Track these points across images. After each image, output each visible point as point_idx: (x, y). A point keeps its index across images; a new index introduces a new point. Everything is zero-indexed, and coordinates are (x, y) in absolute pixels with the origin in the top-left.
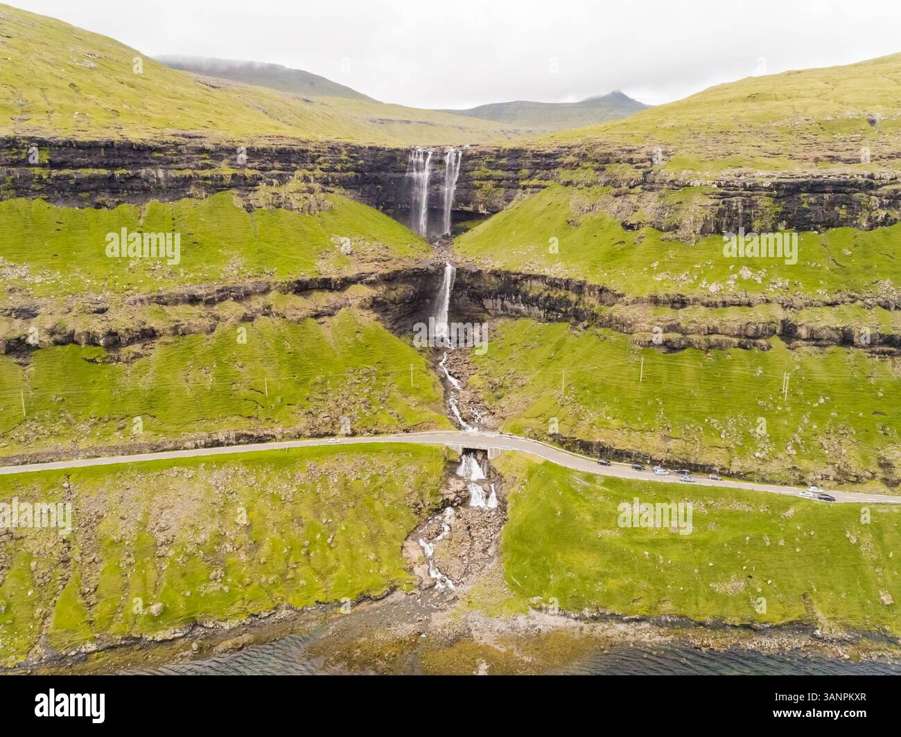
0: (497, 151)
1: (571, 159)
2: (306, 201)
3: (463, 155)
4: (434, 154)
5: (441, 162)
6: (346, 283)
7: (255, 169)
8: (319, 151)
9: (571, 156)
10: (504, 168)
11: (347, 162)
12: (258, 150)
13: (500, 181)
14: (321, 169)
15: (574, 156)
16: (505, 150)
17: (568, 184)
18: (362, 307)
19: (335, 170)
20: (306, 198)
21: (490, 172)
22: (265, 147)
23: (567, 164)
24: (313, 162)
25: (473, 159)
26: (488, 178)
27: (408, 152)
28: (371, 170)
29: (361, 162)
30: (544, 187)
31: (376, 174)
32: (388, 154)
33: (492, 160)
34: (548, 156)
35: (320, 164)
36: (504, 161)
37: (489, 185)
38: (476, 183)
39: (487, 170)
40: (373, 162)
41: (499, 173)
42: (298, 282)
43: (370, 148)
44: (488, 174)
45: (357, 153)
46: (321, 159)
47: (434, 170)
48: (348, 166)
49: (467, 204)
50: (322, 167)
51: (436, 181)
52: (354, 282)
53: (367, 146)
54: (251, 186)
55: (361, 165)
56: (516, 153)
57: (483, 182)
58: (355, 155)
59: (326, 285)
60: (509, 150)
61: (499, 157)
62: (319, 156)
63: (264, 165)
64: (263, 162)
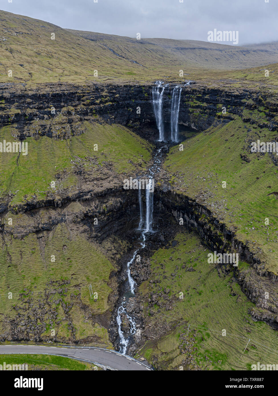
0: (204, 90)
1: (250, 102)
2: (64, 131)
3: (182, 91)
4: (166, 89)
5: (169, 94)
6: (67, 201)
7: (35, 108)
8: (84, 93)
9: (251, 100)
10: (207, 101)
11: (106, 96)
12: (39, 96)
13: (205, 110)
14: (84, 104)
15: (253, 100)
16: (209, 89)
17: (246, 121)
18: (75, 222)
19: (95, 104)
20: (64, 128)
21: (199, 103)
22: (45, 93)
23: (248, 105)
24: (79, 100)
25: (188, 94)
26: (198, 107)
27: (150, 87)
28: (125, 99)
29: (117, 95)
30: (232, 119)
31: (128, 102)
32: (138, 89)
33: (200, 95)
34: (236, 97)
35: (83, 101)
36: (207, 97)
37: (197, 111)
38: (191, 110)
39: (197, 102)
40: (127, 94)
41: (205, 104)
42: (28, 205)
43: (125, 86)
44: (197, 104)
45: (116, 90)
46: (84, 98)
47: (165, 99)
48: (106, 99)
49: (185, 122)
50: (85, 103)
51: (166, 106)
52: (74, 200)
53: (123, 85)
54: (29, 120)
55: (117, 97)
56: (215, 92)
57: (194, 110)
58: (114, 91)
59: (50, 204)
60: (212, 90)
61: (204, 94)
62: (84, 96)
63: (42, 105)
64: (41, 103)
